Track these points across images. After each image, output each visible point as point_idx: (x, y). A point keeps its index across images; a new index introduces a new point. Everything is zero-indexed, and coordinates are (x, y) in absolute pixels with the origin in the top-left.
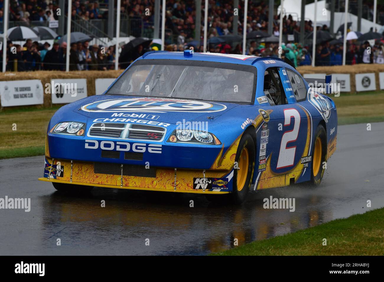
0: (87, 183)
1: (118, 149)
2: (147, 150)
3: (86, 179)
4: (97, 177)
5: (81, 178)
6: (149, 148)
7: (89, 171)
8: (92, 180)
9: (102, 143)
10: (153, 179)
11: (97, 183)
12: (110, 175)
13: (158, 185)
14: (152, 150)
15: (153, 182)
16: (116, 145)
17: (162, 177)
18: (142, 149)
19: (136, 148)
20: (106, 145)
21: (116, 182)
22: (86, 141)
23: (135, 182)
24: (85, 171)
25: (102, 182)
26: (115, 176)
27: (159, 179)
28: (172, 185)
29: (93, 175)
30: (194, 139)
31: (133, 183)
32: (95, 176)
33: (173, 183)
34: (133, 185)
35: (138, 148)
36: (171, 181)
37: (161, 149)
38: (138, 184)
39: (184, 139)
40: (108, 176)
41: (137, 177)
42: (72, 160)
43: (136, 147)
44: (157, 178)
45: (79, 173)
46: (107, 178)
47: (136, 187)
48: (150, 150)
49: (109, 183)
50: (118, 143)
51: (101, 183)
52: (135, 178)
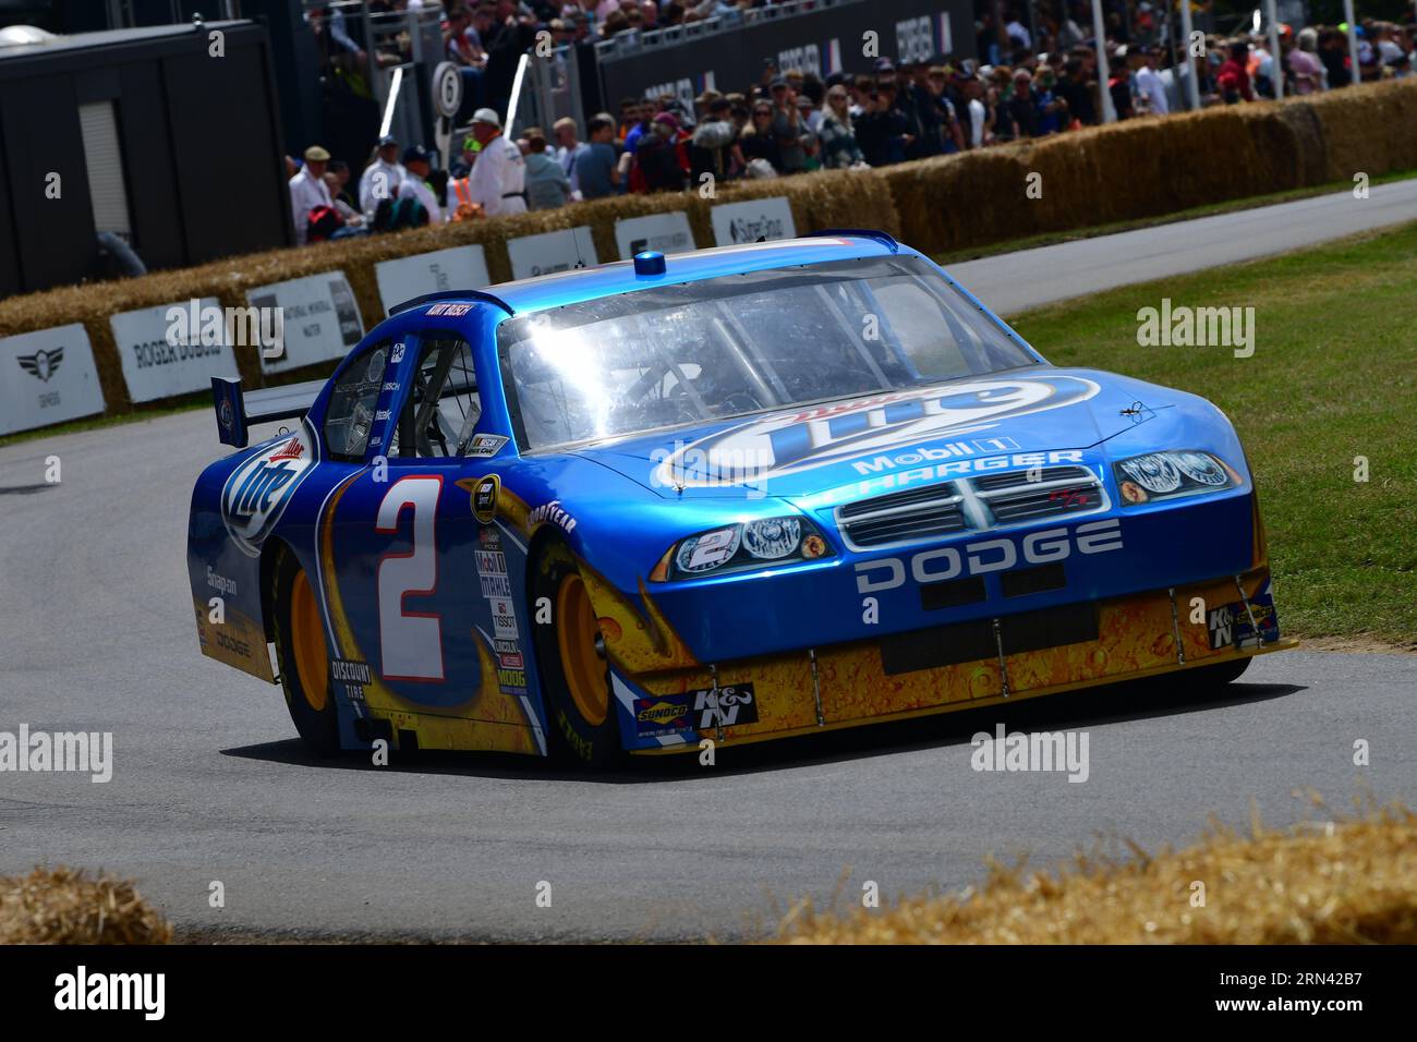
0: (864, 717)
1: (976, 566)
2: (1074, 546)
3: (860, 704)
4: (899, 687)
5: (838, 706)
6: (1079, 539)
7: (866, 676)
8: (881, 703)
9: (918, 562)
10: (1092, 644)
11: (902, 708)
12: (943, 669)
13: (1110, 662)
14: (1091, 544)
15: (1092, 655)
16: (965, 557)
17: (1118, 630)
18: (1057, 550)
19: (1038, 551)
20: (931, 566)
21: (970, 689)
22: (859, 567)
23: (1033, 672)
24: (849, 677)
25: (918, 701)
26: (962, 667)
27: (1111, 639)
28: (1155, 652)
29: (881, 685)
30: (1187, 482)
31: (1028, 676)
32: (891, 686)
33: (1155, 645)
34: (1029, 682)
35: (1044, 547)
36: (1152, 637)
37: (1117, 534)
38: (1044, 676)
39: (1161, 485)
40: (938, 674)
41: (1038, 653)
42: (813, 648)
43: (1037, 545)
44: (1104, 638)
45: (828, 689)
46: (934, 682)
47: (1041, 686)
48: (1084, 545)
49: (945, 698)
50: (971, 548)
51: (916, 706)
52: (1031, 657)
